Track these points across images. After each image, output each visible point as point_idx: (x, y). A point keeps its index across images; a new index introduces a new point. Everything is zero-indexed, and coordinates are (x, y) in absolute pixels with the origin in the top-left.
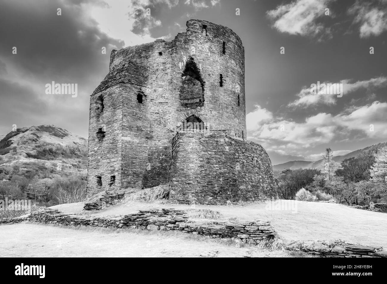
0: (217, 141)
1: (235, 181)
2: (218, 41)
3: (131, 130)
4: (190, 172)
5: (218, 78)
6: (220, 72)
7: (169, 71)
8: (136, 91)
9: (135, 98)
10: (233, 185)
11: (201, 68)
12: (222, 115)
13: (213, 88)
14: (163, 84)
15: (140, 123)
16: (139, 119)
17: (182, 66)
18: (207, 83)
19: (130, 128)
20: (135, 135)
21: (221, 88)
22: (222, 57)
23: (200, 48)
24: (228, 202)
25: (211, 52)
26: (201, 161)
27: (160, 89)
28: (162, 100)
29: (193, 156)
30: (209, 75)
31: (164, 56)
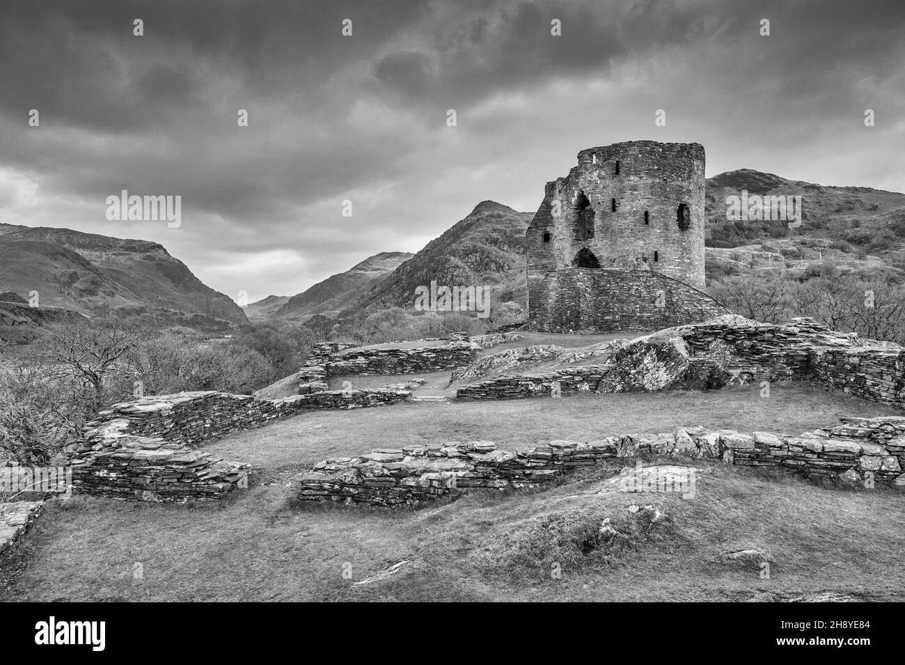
0: (571, 279)
1: (579, 312)
2: (609, 164)
3: (537, 269)
4: (549, 307)
5: (610, 204)
6: (612, 197)
7: (565, 208)
8: (540, 232)
9: (540, 239)
10: (577, 317)
11: (590, 199)
12: (615, 242)
13: (604, 215)
14: (561, 221)
15: (545, 261)
16: (545, 257)
17: (573, 200)
18: (597, 213)
19: (536, 267)
20: (541, 273)
21: (614, 214)
22: (615, 179)
23: (589, 179)
24: (571, 331)
25: (600, 179)
26: (557, 297)
27: (560, 226)
28: (561, 237)
29: (553, 293)
30: (599, 203)
31: (562, 194)
